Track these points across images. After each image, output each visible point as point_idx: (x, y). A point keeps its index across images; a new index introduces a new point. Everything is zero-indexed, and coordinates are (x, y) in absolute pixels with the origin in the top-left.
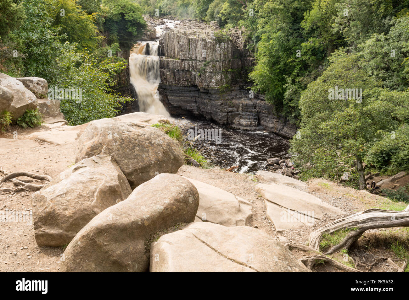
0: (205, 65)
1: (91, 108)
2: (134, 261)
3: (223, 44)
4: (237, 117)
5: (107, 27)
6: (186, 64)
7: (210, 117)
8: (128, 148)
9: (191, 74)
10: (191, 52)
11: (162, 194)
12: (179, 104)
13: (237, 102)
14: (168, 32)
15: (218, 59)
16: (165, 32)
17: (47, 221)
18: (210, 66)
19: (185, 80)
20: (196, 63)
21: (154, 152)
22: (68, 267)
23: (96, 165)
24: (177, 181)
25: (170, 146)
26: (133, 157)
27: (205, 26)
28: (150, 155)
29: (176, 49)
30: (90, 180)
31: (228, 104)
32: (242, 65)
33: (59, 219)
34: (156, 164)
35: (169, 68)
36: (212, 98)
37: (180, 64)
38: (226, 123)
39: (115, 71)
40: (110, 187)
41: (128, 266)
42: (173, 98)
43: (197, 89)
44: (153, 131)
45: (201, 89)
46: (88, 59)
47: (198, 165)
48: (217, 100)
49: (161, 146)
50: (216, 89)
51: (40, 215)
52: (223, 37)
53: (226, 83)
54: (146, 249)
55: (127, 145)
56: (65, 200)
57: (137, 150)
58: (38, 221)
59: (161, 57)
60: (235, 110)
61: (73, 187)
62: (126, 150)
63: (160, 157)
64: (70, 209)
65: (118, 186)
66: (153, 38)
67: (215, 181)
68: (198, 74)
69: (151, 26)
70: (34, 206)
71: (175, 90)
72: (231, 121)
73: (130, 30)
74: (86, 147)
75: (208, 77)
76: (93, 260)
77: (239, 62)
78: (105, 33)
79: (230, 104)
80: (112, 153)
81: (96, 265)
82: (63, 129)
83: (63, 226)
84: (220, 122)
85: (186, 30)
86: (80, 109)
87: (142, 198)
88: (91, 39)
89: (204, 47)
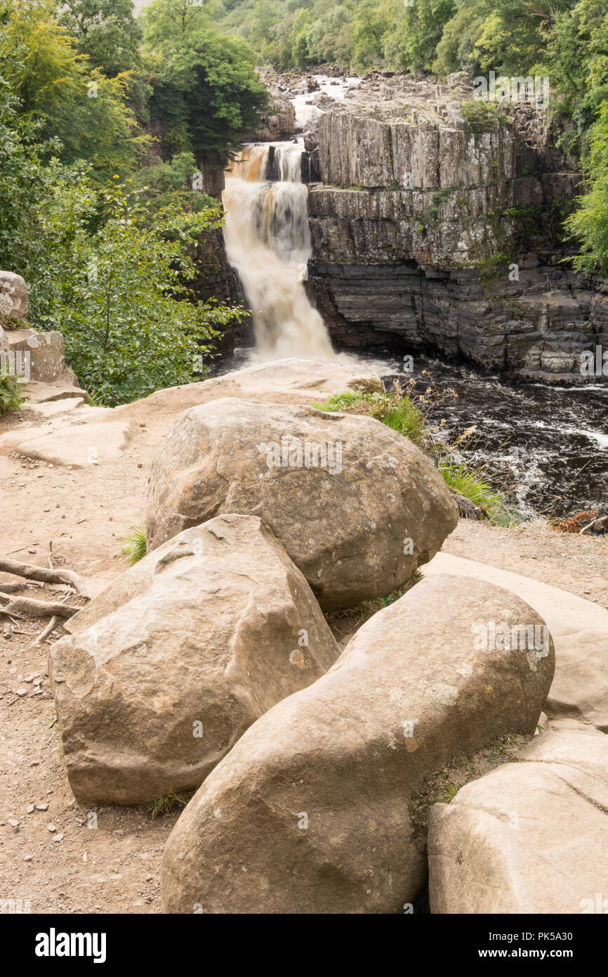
0: (437, 201)
1: (138, 344)
2: (383, 865)
3: (487, 137)
4: (534, 347)
5: (160, 109)
6: (383, 200)
7: (455, 349)
8: (299, 486)
9: (398, 229)
10: (396, 165)
11: (447, 647)
12: (369, 315)
13: (532, 302)
14: (327, 112)
15: (473, 180)
16: (320, 112)
17: (99, 727)
18: (453, 203)
19: (382, 248)
20: (411, 197)
21: (374, 493)
22: (187, 887)
23: (221, 547)
24: (485, 599)
25: (417, 472)
26: (316, 513)
27: (434, 87)
28: (365, 502)
29: (354, 161)
30: (210, 596)
31: (505, 309)
32: (544, 195)
33: (135, 724)
34: (383, 530)
35: (336, 216)
36: (461, 296)
37: (365, 202)
38: (501, 365)
39: (195, 236)
40: (272, 616)
41: (365, 882)
42: (348, 299)
43: (415, 272)
44: (368, 430)
45: (427, 269)
46: (123, 207)
47: (476, 512)
48: (475, 300)
49: (394, 474)
50: (472, 267)
51: (80, 712)
52: (486, 118)
53: (499, 250)
54: (414, 825)
55: (297, 477)
56: (148, 663)
57: (327, 492)
58: (75, 729)
59: (310, 184)
60: (529, 325)
61: (166, 622)
62: (295, 493)
63: (392, 509)
64: (164, 691)
65: (291, 611)
66: (286, 133)
67: (541, 564)
68: (418, 227)
69: (280, 98)
70: (60, 683)
71: (353, 278)
72: (518, 358)
73: (222, 114)
74: (180, 488)
75: (448, 235)
76: (263, 865)
77: (534, 185)
78: (154, 126)
79: (511, 309)
80: (257, 503)
81: (271, 883)
82: (83, 417)
83: (148, 743)
84: (485, 361)
85: (378, 104)
86: (107, 350)
87: (387, 660)
88: (117, 146)
89: (433, 150)
